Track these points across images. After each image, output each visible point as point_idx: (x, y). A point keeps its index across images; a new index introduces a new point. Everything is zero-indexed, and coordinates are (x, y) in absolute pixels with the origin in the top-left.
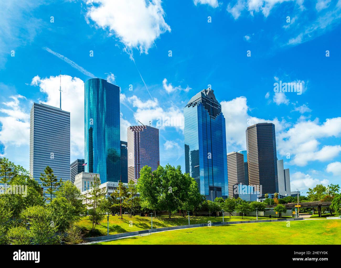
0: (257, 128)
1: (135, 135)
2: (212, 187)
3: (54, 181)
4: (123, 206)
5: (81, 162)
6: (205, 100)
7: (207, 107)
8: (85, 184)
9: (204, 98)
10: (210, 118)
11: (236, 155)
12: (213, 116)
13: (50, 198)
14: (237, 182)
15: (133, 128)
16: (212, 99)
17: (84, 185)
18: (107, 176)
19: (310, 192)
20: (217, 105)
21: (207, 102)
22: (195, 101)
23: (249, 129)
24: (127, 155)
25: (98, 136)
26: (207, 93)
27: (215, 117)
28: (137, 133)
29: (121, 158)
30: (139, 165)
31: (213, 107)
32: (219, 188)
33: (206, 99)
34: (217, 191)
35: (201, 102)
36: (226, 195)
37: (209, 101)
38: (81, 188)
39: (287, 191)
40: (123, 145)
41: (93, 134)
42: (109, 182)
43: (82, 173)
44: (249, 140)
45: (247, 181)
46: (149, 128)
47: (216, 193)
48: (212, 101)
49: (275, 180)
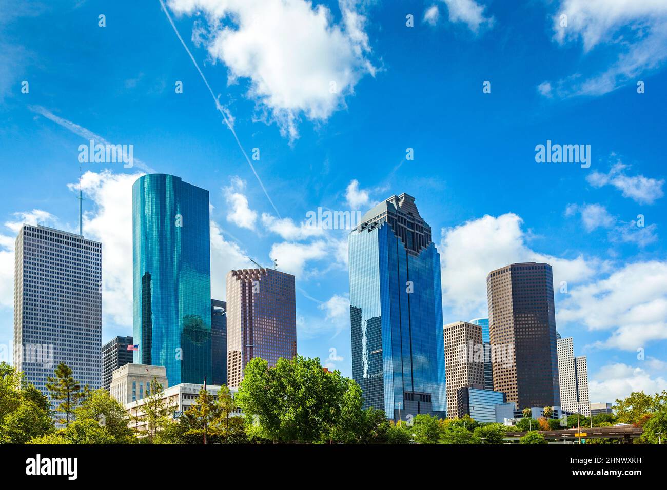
0: (512, 273)
1: (243, 289)
2: (409, 394)
3: (73, 389)
4: (208, 433)
5: (124, 342)
6: (396, 218)
7: (400, 231)
8: (134, 387)
9: (392, 214)
10: (407, 255)
11: (464, 328)
12: (413, 250)
13: (65, 420)
14: (467, 383)
15: (238, 273)
16: (412, 216)
17: (132, 389)
18: (181, 370)
19: (619, 405)
20: (422, 227)
21: (399, 222)
22: (374, 219)
23: (494, 276)
24: (226, 327)
25: (161, 289)
26: (400, 204)
27: (418, 251)
28: (247, 285)
29: (213, 334)
30: (251, 348)
31: (413, 231)
32: (427, 396)
33: (399, 214)
34: (421, 401)
35: (387, 221)
36: (441, 409)
37: (405, 219)
38: (126, 395)
39: (581, 402)
40: (216, 308)
41: (152, 285)
42: (184, 385)
43: (127, 365)
44: (494, 298)
45: (491, 380)
46: (274, 273)
47: (419, 406)
48: (410, 218)
49: (552, 379)
